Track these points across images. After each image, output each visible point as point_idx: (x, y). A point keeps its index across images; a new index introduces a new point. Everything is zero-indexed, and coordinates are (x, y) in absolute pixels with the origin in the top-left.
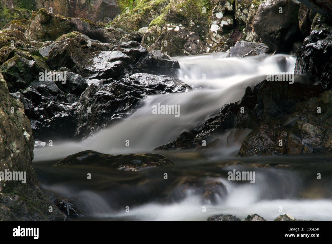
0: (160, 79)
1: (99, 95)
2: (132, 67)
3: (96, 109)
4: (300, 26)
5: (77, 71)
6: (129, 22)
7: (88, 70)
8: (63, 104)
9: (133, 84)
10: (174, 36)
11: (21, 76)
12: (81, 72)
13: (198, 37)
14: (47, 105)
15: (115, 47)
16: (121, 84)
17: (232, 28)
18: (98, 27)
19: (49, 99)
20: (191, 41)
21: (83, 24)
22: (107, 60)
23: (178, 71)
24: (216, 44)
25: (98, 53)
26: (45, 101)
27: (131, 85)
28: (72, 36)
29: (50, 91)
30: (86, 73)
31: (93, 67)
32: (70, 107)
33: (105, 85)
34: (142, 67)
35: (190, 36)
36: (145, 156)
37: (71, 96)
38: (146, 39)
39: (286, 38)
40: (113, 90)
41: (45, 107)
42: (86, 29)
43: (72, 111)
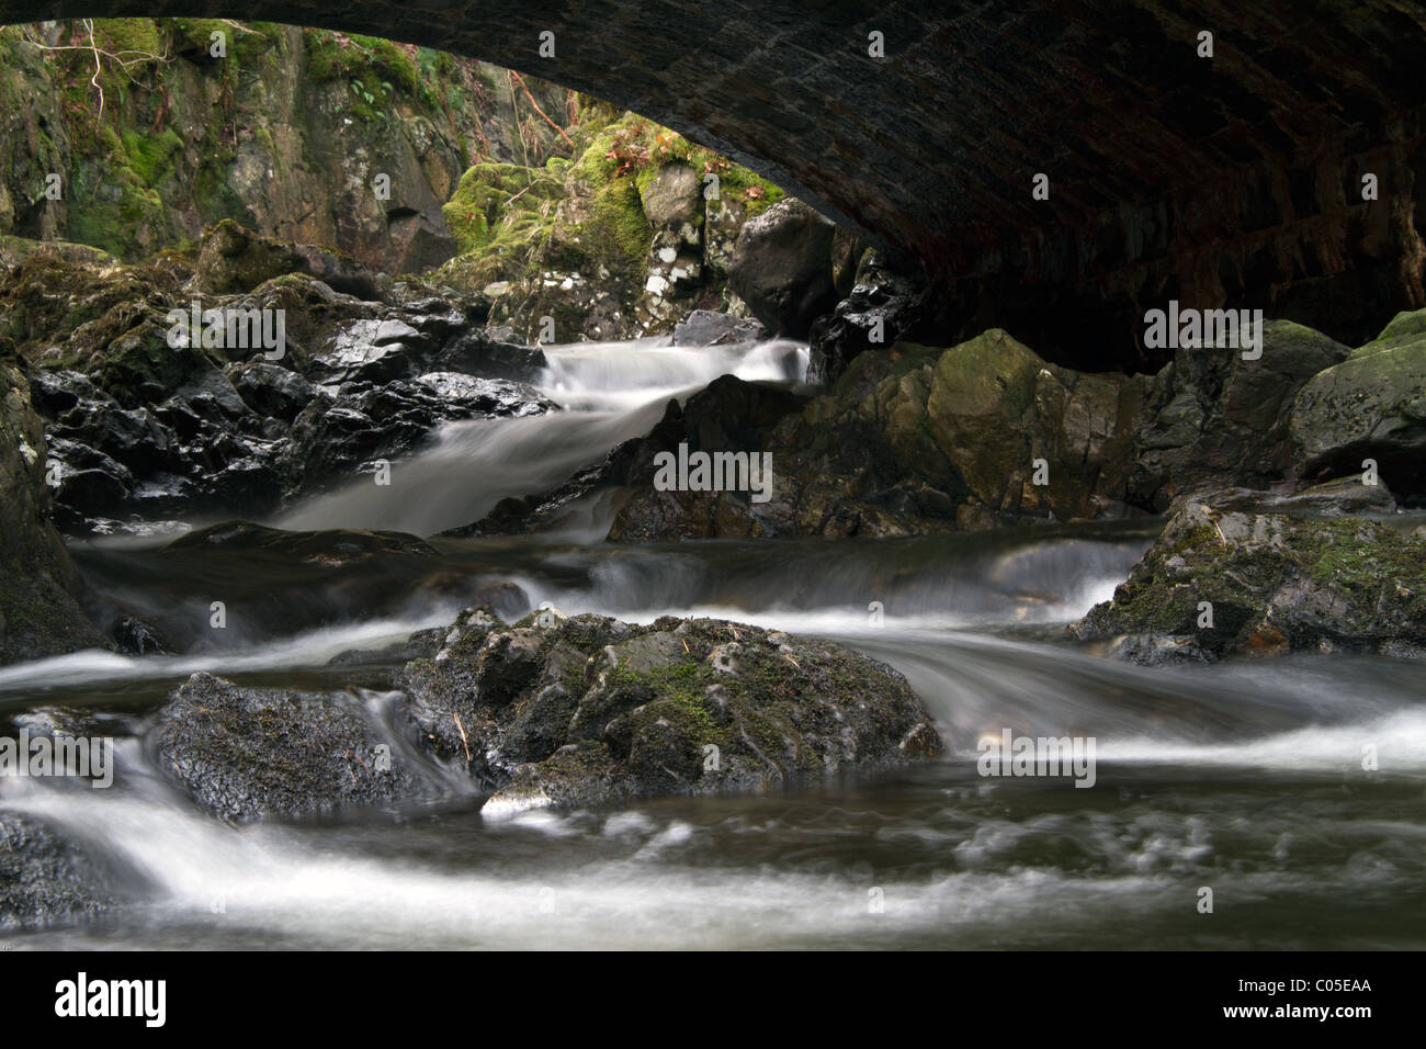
0: (488, 387)
1: (332, 418)
2: (428, 359)
3: (325, 452)
4: (835, 278)
5: (296, 364)
6: (473, 274)
7: (323, 364)
8: (252, 440)
9: (418, 395)
10: (559, 300)
11: (154, 373)
12: (305, 368)
13: (616, 304)
14: (212, 441)
15: (391, 311)
16: (390, 393)
17: (697, 287)
18: (361, 267)
19: (218, 427)
20: (600, 315)
21: (323, 260)
22: (370, 341)
23: (541, 374)
24: (658, 322)
25: (349, 326)
26: (208, 431)
27: (413, 398)
28: (289, 284)
29: (224, 411)
30: (317, 370)
31: (334, 357)
32: (268, 447)
33: (352, 396)
34: (454, 359)
35: (598, 302)
36: (371, 534)
37: (274, 423)
38: (499, 309)
39: (804, 304)
40: (369, 407)
41: (207, 445)
42: (332, 271)
43: (271, 457)
